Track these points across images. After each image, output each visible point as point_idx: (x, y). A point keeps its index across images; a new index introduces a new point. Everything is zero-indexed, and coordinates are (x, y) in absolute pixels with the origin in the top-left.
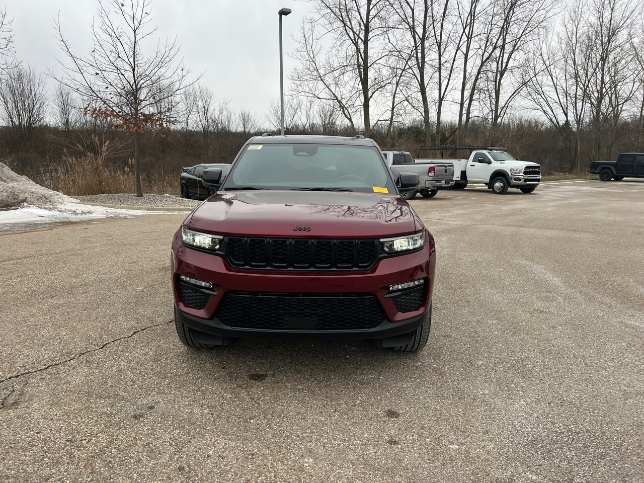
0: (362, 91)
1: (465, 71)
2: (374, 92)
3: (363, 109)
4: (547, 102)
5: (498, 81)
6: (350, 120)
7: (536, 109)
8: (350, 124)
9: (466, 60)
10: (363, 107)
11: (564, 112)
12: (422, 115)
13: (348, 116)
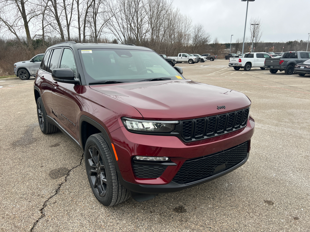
0: (22, 17)
1: (78, 11)
2: (31, 18)
3: (25, 28)
4: (115, 30)
5: (94, 18)
6: (15, 34)
7: (111, 33)
8: (15, 36)
9: (78, 5)
10: (24, 26)
11: (123, 35)
12: (60, 33)
13: (14, 32)
